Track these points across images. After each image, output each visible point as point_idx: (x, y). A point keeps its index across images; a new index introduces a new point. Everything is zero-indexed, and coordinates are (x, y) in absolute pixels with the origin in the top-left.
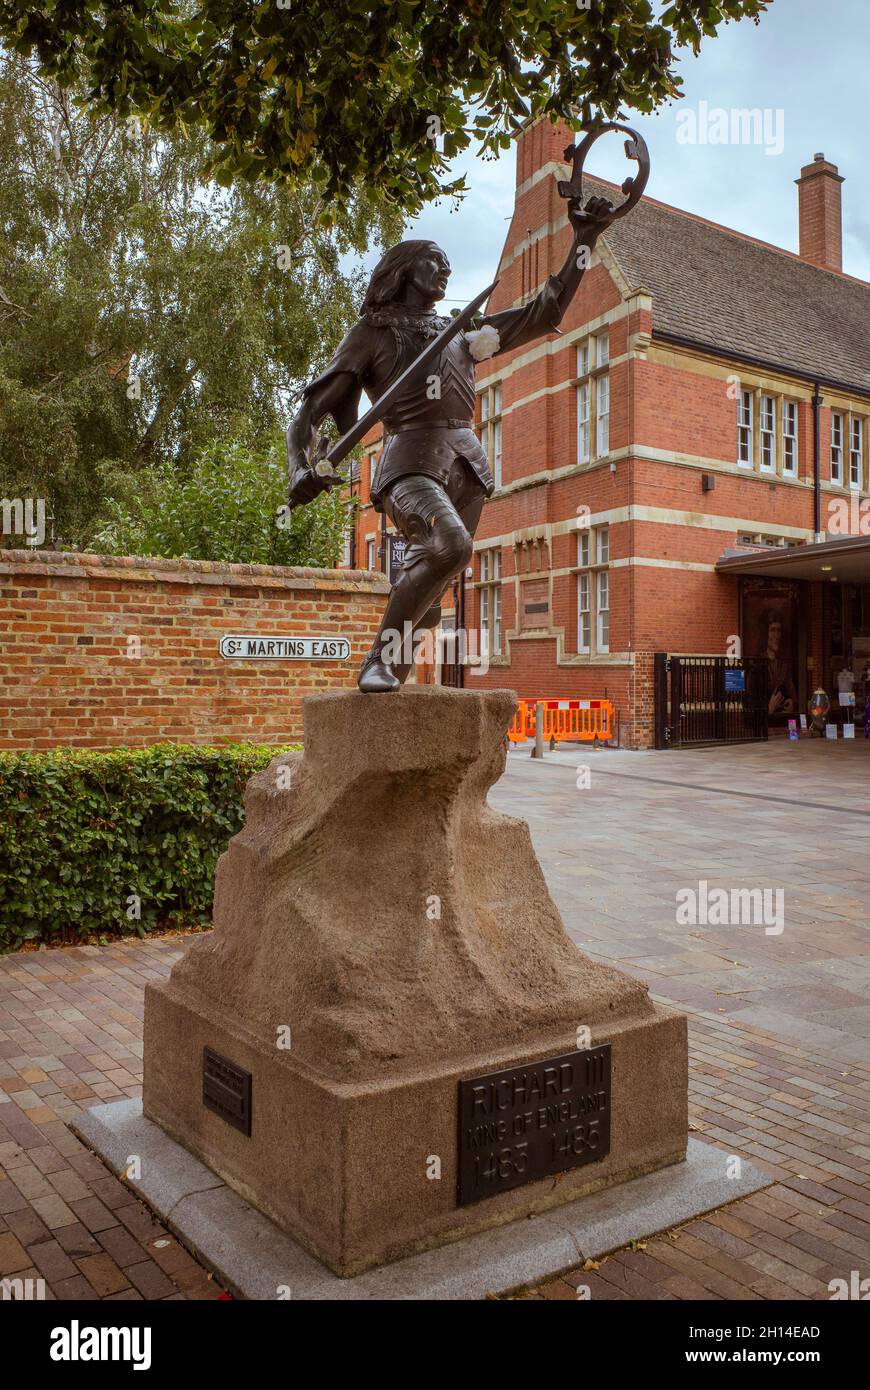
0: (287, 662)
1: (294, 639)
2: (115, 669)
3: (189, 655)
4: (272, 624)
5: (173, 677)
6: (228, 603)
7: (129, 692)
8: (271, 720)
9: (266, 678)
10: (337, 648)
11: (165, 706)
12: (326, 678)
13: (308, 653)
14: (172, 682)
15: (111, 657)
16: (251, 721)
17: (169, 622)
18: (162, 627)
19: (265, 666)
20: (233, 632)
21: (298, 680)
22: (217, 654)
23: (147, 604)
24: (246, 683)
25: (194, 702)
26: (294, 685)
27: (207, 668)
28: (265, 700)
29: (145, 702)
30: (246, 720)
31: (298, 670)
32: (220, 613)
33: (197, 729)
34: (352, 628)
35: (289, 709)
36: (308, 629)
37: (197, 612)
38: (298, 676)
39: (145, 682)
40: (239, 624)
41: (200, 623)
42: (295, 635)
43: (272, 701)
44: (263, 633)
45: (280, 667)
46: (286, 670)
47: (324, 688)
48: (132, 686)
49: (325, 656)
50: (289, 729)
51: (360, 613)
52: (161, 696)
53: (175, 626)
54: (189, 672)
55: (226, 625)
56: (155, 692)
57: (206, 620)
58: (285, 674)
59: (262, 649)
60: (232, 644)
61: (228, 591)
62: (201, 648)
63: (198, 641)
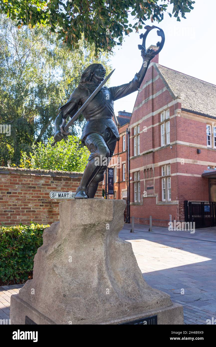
2: (18, 202)
3: (40, 198)
4: (65, 189)
5: (35, 204)
6: (52, 182)
7: (22, 208)
11: (33, 213)
14: (35, 205)
15: (17, 198)
17: (35, 188)
18: (33, 189)
20: (54, 191)
22: (49, 197)
23: (28, 182)
24: (57, 206)
25: (42, 212)
27: (45, 201)
29: (27, 211)
30: (57, 217)
32: (50, 185)
33: (43, 220)
37: (43, 185)
39: (27, 205)
40: (56, 188)
41: (44, 188)
42: (73, 192)
44: (63, 191)
48: (23, 207)
52: (32, 210)
53: (36, 189)
54: (40, 203)
55: (52, 188)
56: (30, 209)
57: (46, 187)
59: (62, 196)
60: (53, 194)
61: (52, 178)
62: (44, 195)
63: (43, 193)
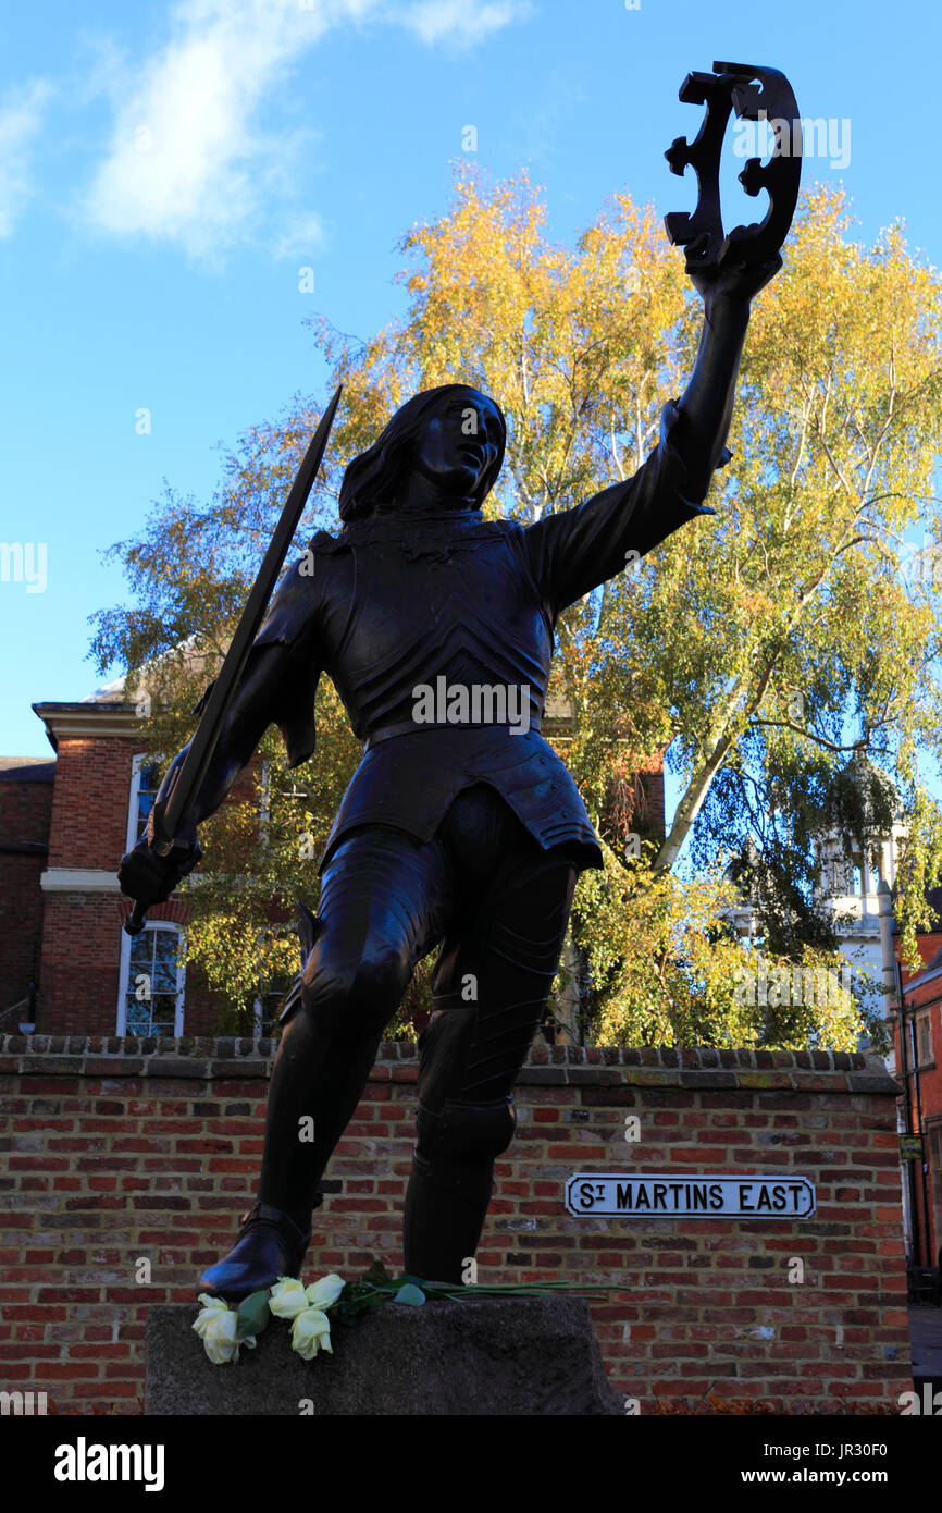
0: (690, 1224)
1: (704, 1181)
2: (378, 1238)
3: (510, 1211)
4: (661, 1154)
6: (579, 1117)
8: (664, 1331)
9: (655, 1252)
10: (789, 1196)
12: (770, 1253)
13: (731, 1206)
15: (373, 1215)
16: (627, 1332)
19: (650, 1230)
20: (588, 1169)
21: (715, 1256)
22: (559, 1209)
24: (616, 1261)
26: (709, 1265)
27: (542, 1234)
28: (653, 1295)
30: (618, 1332)
31: (715, 1238)
32: (562, 1134)
34: (815, 1158)
35: (701, 1310)
36: (730, 1161)
37: (524, 1133)
38: (714, 1248)
40: (600, 1153)
41: (531, 1152)
42: (706, 1172)
43: (667, 1296)
44: (645, 1170)
45: (682, 1230)
46: (690, 1237)
47: (768, 1271)
49: (765, 1210)
50: (701, 1351)
51: (831, 1130)
54: (508, 1241)
55: (575, 1155)
57: (539, 1147)
58: (692, 1245)
59: (644, 1199)
60: (587, 1190)
61: (578, 1095)
62: (532, 1197)
63: (526, 1186)
